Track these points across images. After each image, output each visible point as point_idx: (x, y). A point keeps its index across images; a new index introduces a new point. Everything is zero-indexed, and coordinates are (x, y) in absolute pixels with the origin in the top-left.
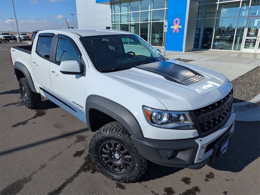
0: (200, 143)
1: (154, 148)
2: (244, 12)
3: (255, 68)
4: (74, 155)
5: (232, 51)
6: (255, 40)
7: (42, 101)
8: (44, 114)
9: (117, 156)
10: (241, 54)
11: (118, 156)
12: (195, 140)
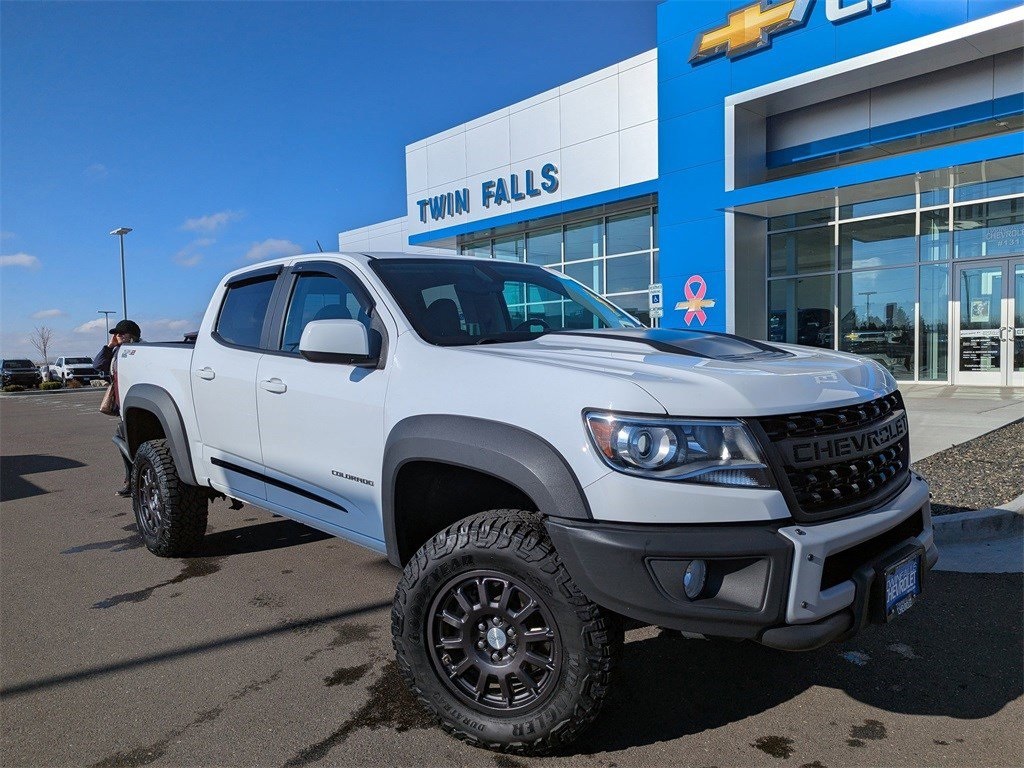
0: (798, 540)
1: (633, 553)
2: (937, 249)
3: (1009, 425)
4: (326, 680)
5: (916, 381)
6: (997, 340)
7: (207, 534)
8: (216, 569)
9: (496, 636)
10: (953, 388)
11: (499, 638)
12: (780, 531)
